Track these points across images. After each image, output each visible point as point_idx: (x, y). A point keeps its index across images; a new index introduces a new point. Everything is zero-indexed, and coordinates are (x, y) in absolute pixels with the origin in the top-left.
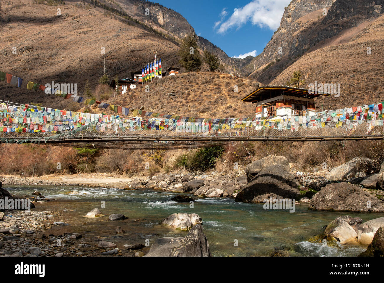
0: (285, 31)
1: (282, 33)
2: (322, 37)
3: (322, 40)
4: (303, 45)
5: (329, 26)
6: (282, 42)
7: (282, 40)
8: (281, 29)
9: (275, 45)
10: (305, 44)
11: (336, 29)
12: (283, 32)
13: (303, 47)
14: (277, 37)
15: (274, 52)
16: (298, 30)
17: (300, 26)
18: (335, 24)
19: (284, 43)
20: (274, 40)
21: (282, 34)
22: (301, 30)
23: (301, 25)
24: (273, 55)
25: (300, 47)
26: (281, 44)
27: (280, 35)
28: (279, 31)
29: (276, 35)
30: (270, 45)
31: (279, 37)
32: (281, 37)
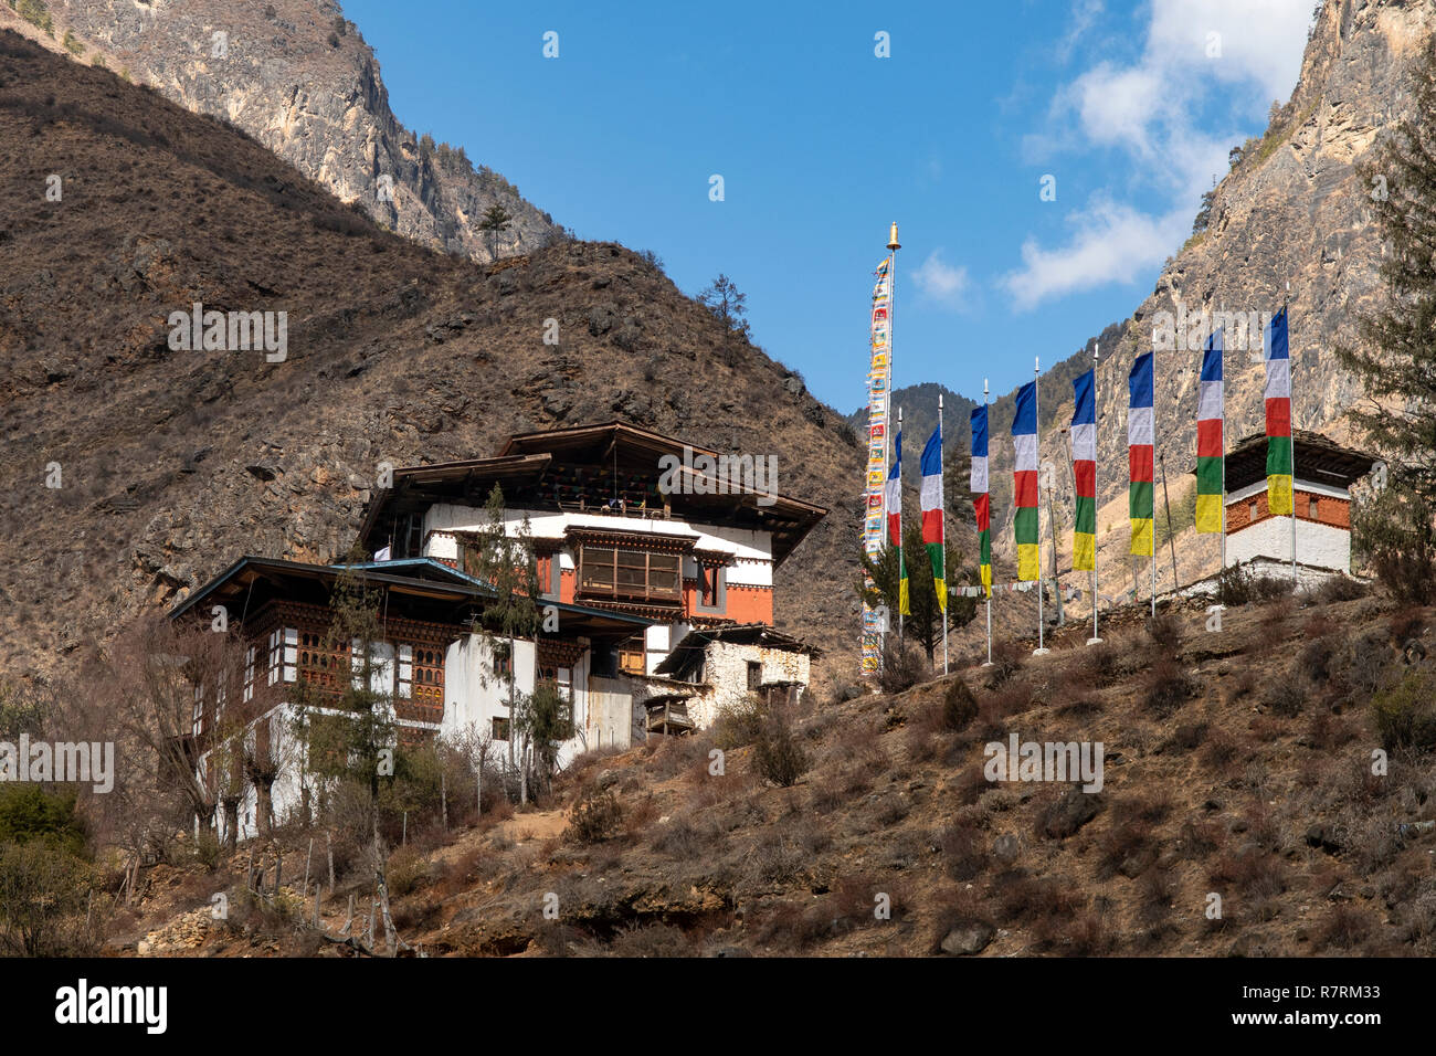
0: (1361, 143)
1: (1327, 163)
6: (1325, 258)
7: (1333, 243)
12: (1335, 150)
14: (1277, 197)
19: (1351, 272)
20: (1244, 236)
21: (1328, 175)
26: (1320, 282)
27: (1310, 182)
28: (1286, 142)
29: (1262, 184)
30: (1192, 279)
31: (1291, 202)
32: (1317, 201)
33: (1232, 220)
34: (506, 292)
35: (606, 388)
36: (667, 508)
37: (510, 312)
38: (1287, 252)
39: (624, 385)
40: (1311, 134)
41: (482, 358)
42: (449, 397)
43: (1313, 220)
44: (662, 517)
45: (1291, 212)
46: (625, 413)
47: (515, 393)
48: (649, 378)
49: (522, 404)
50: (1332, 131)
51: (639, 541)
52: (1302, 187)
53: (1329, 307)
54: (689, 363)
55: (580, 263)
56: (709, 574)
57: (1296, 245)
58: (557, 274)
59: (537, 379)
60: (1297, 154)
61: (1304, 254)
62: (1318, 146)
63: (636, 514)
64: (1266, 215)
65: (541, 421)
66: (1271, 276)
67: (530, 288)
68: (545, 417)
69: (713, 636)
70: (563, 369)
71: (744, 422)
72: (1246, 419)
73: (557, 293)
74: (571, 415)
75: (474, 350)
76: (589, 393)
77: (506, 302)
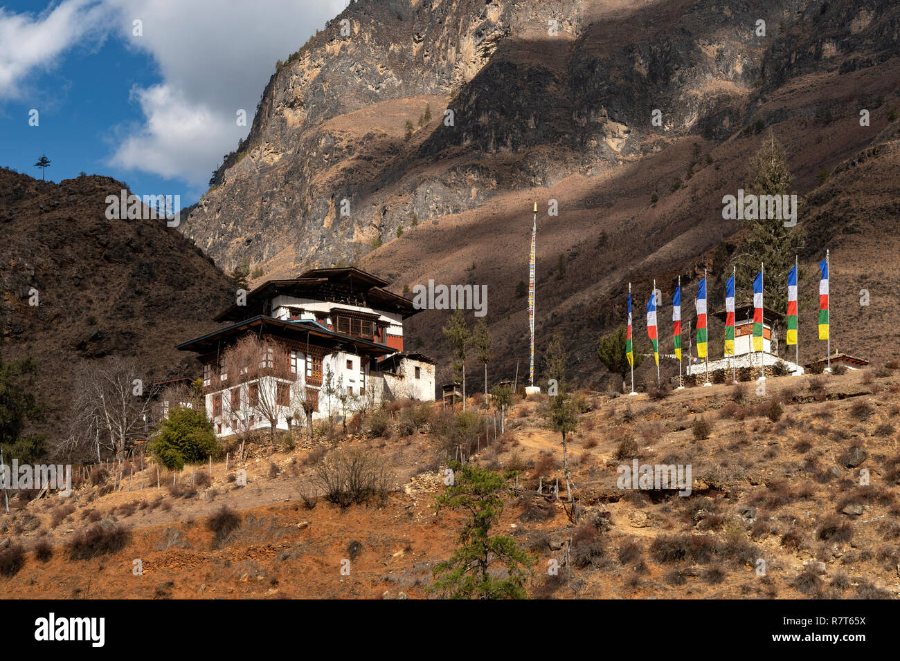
0: (277, 158)
1: (264, 164)
2: (427, 205)
3: (427, 217)
4: (351, 226)
5: (454, 169)
6: (263, 200)
7: (267, 195)
8: (262, 148)
9: (236, 208)
10: (361, 224)
11: (477, 184)
12: (267, 160)
13: (350, 234)
14: (245, 176)
15: (232, 236)
16: (333, 163)
17: (341, 150)
18: (474, 165)
19: (274, 206)
20: (233, 189)
21: (265, 169)
22: (344, 164)
23: (343, 144)
24: (225, 246)
25: (340, 233)
26: (261, 209)
27: (257, 171)
28: (248, 155)
29: (239, 170)
30: (212, 203)
31: (250, 178)
32: (260, 178)
33: (228, 182)
34: (71, 193)
35: (122, 236)
36: (365, 303)
37: (75, 202)
38: (248, 197)
39: (130, 236)
40: (258, 153)
41: (70, 220)
42: (59, 235)
43: (258, 185)
44: (363, 306)
45: (250, 181)
46: (131, 247)
47: (85, 235)
48: (139, 234)
49: (88, 240)
50: (266, 153)
51: (359, 315)
52: (255, 173)
53: (265, 218)
54: (151, 229)
55: (101, 185)
56: (380, 329)
57: (252, 194)
58: (92, 188)
59: (95, 230)
60: (252, 160)
61: (255, 198)
62: (261, 158)
63: (353, 304)
64: (241, 182)
65: (96, 247)
66: (243, 205)
67: (81, 193)
68: (99, 246)
69: (404, 356)
70: (105, 227)
71: (179, 254)
72: (233, 258)
73: (93, 196)
74: (109, 246)
75: (66, 216)
76: (115, 237)
77: (72, 198)
